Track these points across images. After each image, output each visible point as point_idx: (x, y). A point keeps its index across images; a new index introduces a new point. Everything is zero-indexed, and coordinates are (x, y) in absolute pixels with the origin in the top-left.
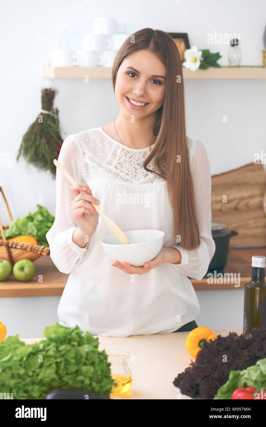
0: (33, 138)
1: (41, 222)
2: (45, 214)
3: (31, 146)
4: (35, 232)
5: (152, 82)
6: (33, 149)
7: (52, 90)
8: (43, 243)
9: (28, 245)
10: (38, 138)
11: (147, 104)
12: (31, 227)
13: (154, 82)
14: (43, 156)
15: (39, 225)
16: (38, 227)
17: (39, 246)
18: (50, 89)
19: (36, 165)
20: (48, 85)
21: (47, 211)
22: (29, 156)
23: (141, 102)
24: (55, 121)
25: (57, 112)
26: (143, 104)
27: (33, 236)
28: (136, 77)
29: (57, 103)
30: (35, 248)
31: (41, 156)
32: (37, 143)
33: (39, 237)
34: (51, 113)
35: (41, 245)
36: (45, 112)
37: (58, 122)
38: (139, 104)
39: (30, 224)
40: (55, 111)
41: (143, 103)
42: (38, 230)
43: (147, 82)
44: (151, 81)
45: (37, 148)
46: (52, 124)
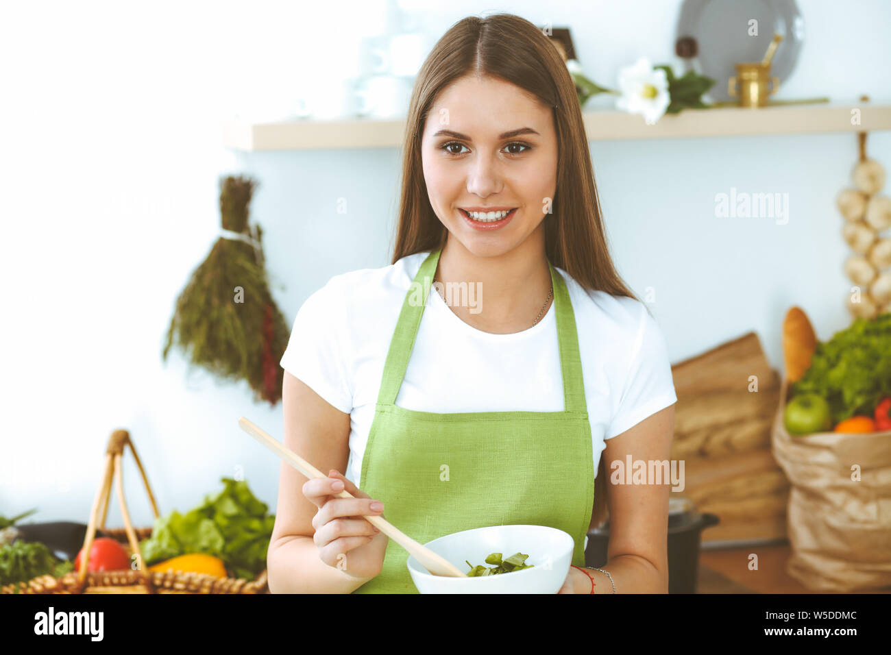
0: (201, 300)
1: (233, 519)
2: (244, 498)
3: (198, 323)
4: (219, 544)
5: (507, 150)
6: (204, 329)
7: (246, 179)
8: (240, 571)
9: (203, 581)
10: (215, 301)
11: (512, 211)
12: (208, 532)
13: (512, 151)
14: (229, 345)
15: (228, 527)
16: (226, 533)
17: (231, 581)
18: (241, 179)
19: (211, 370)
20: (235, 167)
21: (247, 491)
22: (192, 347)
23: (495, 210)
24: (254, 257)
25: (260, 233)
26: (504, 214)
27: (215, 555)
28: (464, 150)
29: (260, 211)
30: (222, 585)
31: (223, 347)
32: (214, 314)
33: (230, 555)
34: (243, 237)
35: (237, 577)
36: (230, 235)
37: (263, 259)
38: (492, 216)
39: (206, 524)
40: (253, 231)
41: (501, 210)
42: (227, 539)
43: (494, 153)
44: (504, 148)
45: (213, 326)
46: (248, 265)
